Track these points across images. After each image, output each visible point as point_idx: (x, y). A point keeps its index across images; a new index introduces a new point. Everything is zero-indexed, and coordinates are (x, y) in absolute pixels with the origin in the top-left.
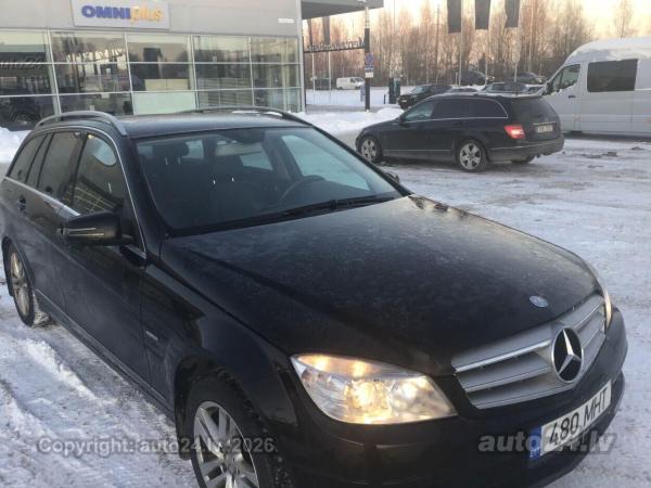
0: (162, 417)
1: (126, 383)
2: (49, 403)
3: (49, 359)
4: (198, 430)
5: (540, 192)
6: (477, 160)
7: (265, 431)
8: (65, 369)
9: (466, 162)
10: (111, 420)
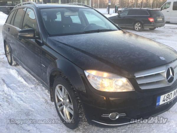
0: (47, 91)
1: (37, 81)
2: (15, 86)
3: (16, 74)
4: (56, 93)
5: (158, 37)
6: (140, 28)
7: (76, 93)
8: (20, 77)
9: (136, 28)
10: (32, 91)
